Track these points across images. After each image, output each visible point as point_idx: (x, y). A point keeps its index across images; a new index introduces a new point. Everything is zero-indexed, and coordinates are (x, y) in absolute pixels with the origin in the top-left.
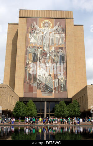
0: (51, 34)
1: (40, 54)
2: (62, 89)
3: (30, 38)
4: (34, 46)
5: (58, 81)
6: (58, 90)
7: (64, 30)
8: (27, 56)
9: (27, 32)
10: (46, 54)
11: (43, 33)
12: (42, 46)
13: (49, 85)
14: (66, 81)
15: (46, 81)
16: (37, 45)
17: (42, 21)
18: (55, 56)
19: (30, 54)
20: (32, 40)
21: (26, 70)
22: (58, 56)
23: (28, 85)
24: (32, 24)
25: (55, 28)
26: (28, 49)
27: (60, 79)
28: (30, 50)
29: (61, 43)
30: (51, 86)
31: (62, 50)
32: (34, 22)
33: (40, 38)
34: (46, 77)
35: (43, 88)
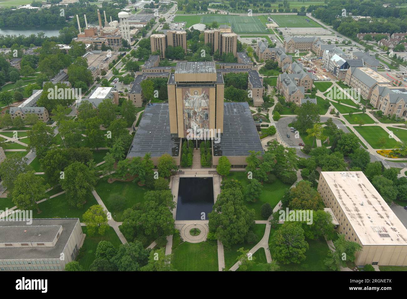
0: (199, 100)
1: (192, 113)
3: (185, 103)
4: (188, 109)
7: (208, 97)
8: (184, 115)
9: (183, 99)
10: (196, 113)
12: (193, 108)
16: (190, 108)
17: (192, 90)
18: (202, 114)
19: (186, 114)
21: (184, 123)
22: (204, 114)
25: (202, 95)
26: (184, 110)
28: (186, 111)
29: (206, 106)
31: (207, 111)
32: (187, 91)
33: (191, 103)
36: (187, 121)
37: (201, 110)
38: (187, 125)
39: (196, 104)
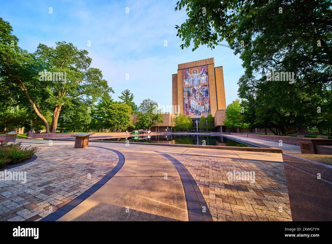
0: (199, 77)
1: (192, 91)
2: (207, 112)
3: (185, 82)
4: (188, 87)
5: (205, 107)
6: (205, 113)
8: (184, 93)
11: (193, 77)
13: (199, 110)
14: (210, 107)
15: (197, 108)
17: (192, 70)
18: (201, 91)
19: (186, 92)
20: (187, 83)
21: (184, 102)
22: (203, 91)
23: (185, 111)
24: (186, 73)
25: (201, 73)
26: (184, 89)
27: (206, 106)
28: (185, 90)
29: (205, 82)
30: (200, 111)
31: (206, 87)
32: (187, 71)
33: (191, 81)
34: (196, 105)
35: (195, 112)
36: (187, 99)
37: (200, 87)
38: (186, 104)
39: (196, 82)
